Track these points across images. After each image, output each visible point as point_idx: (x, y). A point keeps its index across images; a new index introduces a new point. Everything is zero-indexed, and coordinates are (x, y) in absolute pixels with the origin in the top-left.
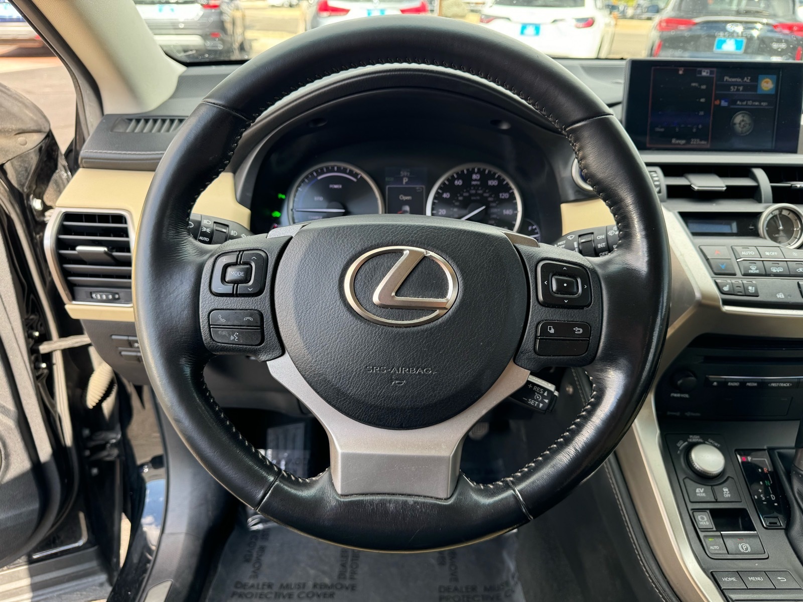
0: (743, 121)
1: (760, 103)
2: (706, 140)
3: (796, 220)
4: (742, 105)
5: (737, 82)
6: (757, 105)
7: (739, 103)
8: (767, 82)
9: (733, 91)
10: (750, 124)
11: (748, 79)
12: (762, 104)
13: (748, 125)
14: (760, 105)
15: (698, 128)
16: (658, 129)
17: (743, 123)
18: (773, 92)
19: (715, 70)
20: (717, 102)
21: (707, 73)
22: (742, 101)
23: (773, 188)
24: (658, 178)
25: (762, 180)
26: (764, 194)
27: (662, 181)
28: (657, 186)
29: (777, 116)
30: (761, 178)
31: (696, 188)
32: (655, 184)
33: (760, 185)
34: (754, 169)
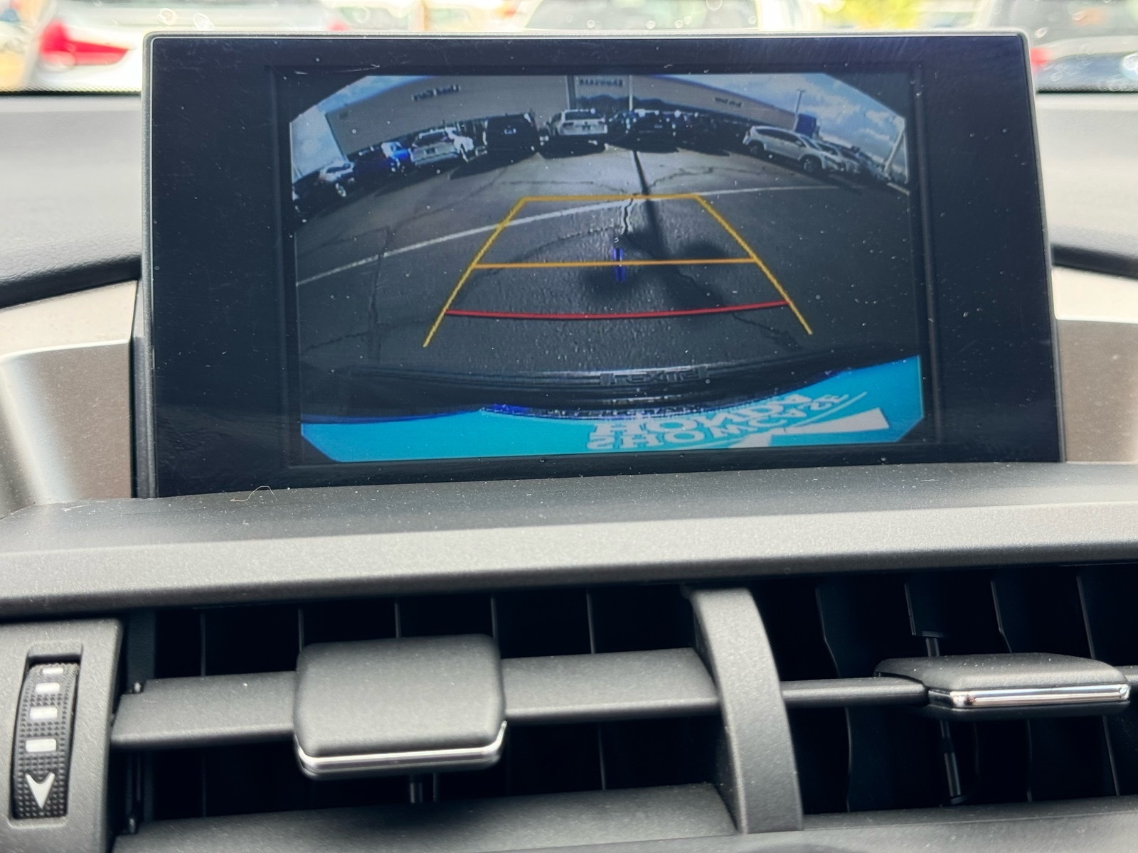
24: (62, 709)
25: (734, 669)
26: (742, 768)
27: (86, 723)
28: (40, 767)
29: (930, 287)
30: (732, 657)
31: (311, 763)
32: (31, 753)
33: (724, 705)
34: (706, 597)
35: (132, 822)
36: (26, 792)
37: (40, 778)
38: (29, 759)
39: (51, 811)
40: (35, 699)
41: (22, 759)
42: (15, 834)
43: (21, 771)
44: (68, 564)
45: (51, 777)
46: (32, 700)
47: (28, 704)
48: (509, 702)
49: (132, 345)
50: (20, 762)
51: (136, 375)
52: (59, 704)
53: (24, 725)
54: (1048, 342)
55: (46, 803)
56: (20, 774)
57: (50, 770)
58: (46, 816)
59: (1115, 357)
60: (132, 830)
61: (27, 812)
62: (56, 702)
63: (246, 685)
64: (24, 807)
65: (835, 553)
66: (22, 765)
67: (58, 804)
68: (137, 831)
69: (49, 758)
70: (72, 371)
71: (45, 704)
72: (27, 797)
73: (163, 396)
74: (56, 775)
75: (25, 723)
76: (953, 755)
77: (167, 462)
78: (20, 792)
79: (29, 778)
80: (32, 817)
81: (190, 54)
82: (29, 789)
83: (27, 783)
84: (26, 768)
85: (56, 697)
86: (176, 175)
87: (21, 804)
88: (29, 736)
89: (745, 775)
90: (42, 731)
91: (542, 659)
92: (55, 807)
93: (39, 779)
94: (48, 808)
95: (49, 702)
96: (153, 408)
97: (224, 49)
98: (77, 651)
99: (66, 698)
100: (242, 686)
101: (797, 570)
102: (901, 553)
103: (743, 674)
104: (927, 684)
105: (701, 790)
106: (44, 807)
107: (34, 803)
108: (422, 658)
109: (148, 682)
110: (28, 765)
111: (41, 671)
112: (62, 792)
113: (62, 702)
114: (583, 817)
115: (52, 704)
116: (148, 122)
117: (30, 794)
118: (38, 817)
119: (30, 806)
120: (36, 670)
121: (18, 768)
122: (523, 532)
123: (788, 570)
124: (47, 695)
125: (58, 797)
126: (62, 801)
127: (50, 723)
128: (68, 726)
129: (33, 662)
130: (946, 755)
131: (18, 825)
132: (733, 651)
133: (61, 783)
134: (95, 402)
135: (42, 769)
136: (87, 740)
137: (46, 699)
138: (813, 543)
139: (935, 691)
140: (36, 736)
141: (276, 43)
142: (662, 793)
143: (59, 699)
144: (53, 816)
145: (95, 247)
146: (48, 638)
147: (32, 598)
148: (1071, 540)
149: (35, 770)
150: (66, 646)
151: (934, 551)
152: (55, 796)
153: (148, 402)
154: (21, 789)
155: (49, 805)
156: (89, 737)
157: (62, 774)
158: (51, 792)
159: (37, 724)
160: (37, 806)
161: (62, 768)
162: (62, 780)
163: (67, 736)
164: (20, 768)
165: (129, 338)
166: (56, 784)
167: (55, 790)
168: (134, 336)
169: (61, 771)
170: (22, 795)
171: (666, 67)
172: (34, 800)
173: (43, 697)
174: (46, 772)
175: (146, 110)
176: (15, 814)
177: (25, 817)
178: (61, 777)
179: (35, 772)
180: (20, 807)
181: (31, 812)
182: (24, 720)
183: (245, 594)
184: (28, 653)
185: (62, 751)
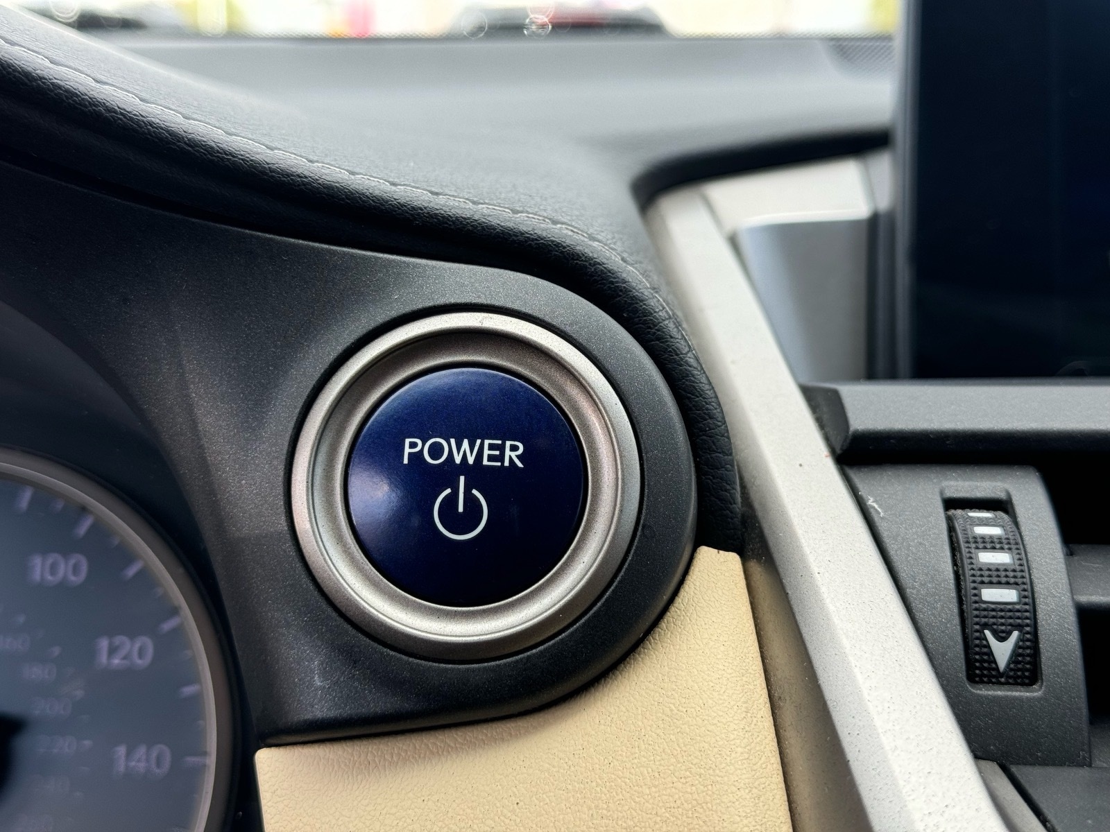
27: (1045, 575)
28: (997, 621)
32: (989, 603)
36: (985, 651)
37: (1004, 635)
38: (986, 610)
39: (1014, 678)
40: (979, 540)
41: (974, 609)
43: (976, 624)
45: (1015, 634)
46: (975, 542)
47: (972, 546)
49: (876, 220)
50: (973, 612)
53: (973, 569)
55: (1005, 669)
56: (975, 627)
57: (1013, 626)
58: (1005, 682)
61: (986, 676)
62: (1005, 546)
64: (982, 670)
66: (976, 616)
67: (1022, 671)
69: (1010, 610)
71: (994, 548)
72: (986, 658)
74: (1020, 633)
75: (974, 567)
78: (977, 649)
79: (987, 633)
80: (989, 682)
82: (988, 646)
83: (985, 640)
84: (981, 620)
85: (1002, 541)
87: (979, 665)
88: (983, 583)
90: (998, 578)
92: (1019, 674)
93: (1002, 638)
94: (1008, 673)
95: (997, 546)
98: (1003, 496)
99: (1015, 545)
106: (1005, 672)
107: (994, 666)
110: (985, 617)
112: (1029, 656)
113: (1012, 548)
115: (1002, 548)
117: (991, 654)
118: (999, 683)
119: (988, 670)
120: (958, 513)
121: (970, 619)
124: (990, 537)
125: (1024, 661)
126: (1028, 667)
127: (1006, 570)
128: (1026, 575)
131: (974, 688)
133: (1029, 643)
135: (1003, 624)
136: (1052, 595)
137: (992, 542)
140: (991, 583)
143: (1008, 543)
149: (994, 624)
152: (1018, 659)
154: (979, 646)
155: (1011, 669)
156: (1053, 591)
157: (1029, 633)
158: (1014, 654)
159: (989, 569)
161: (1028, 625)
162: (1030, 640)
163: (1027, 588)
164: (974, 620)
166: (1021, 644)
167: (1019, 651)
169: (1027, 629)
170: (980, 654)
172: (995, 662)
173: (988, 540)
174: (1010, 628)
176: (969, 677)
177: (982, 682)
178: (1028, 637)
179: (995, 627)
180: (978, 669)
181: (989, 676)
182: (972, 563)
184: (941, 493)
185: (1026, 604)
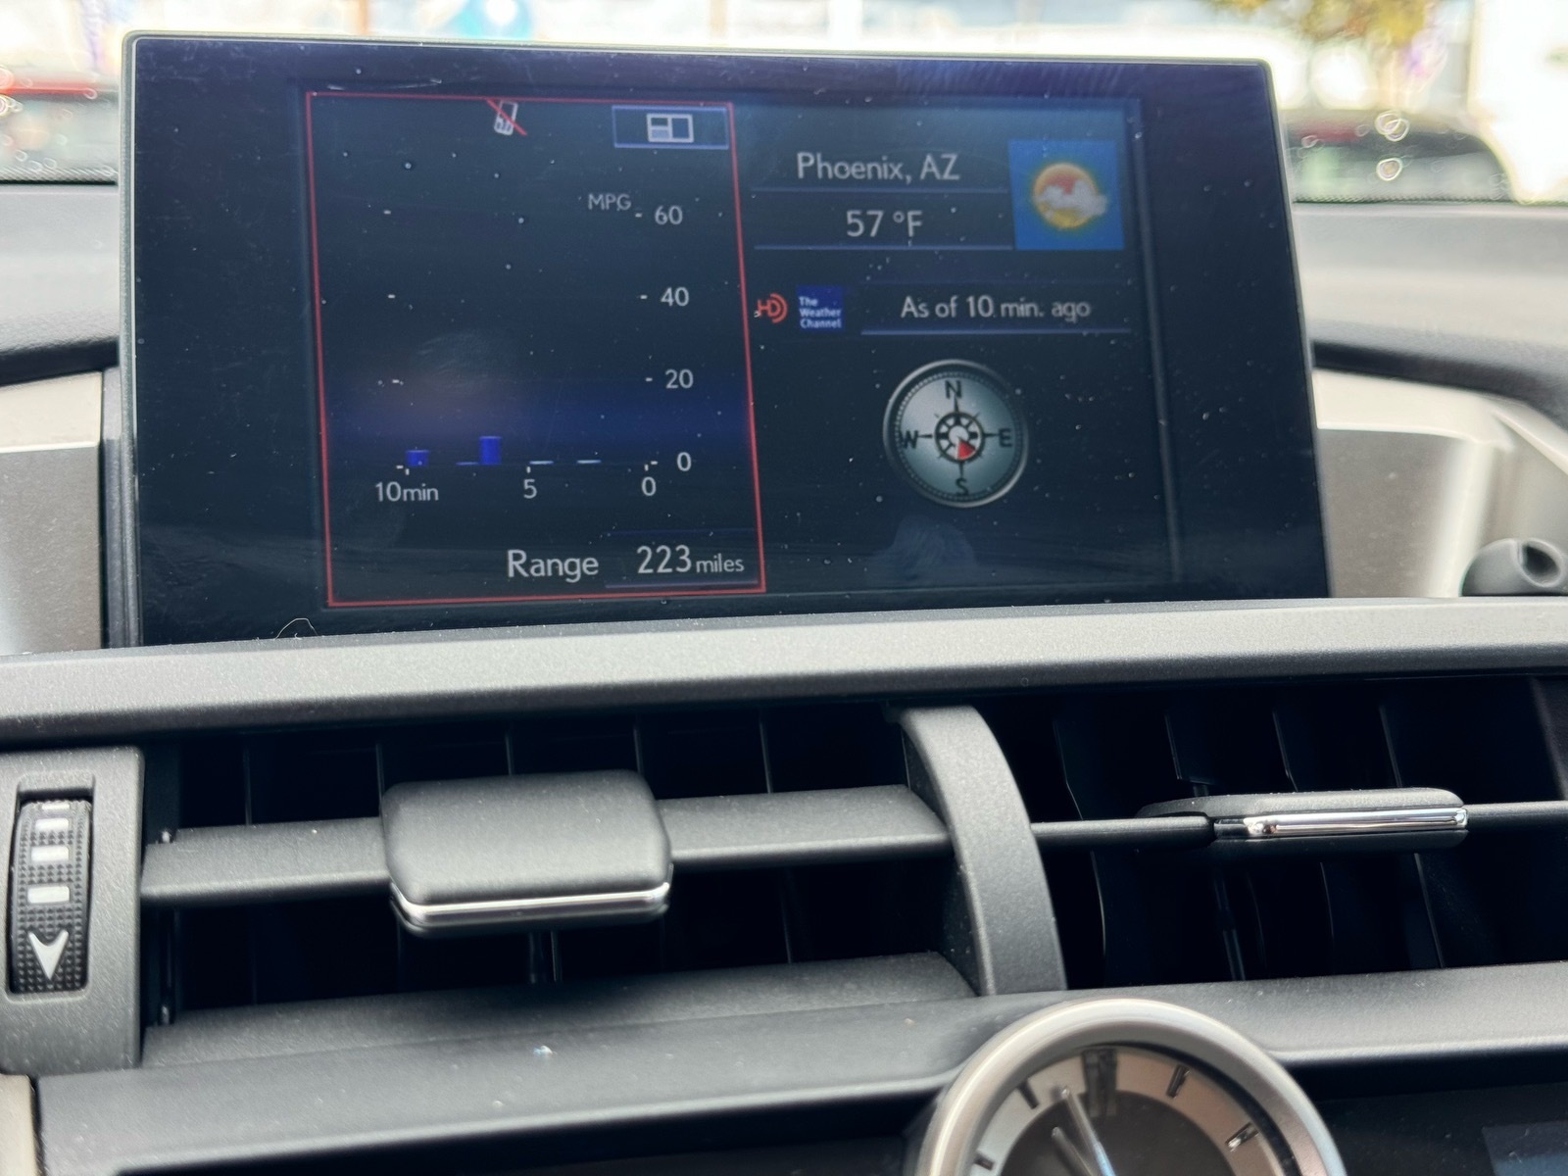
0: (957, 416)
1: (1047, 308)
2: (737, 543)
3: (1245, 1137)
4: (933, 321)
5: (876, 181)
6: (1030, 321)
7: (909, 306)
8: (1067, 184)
9: (865, 238)
10: (1002, 435)
11: (942, 165)
12: (1060, 309)
13: (992, 444)
14: (1050, 320)
15: (666, 473)
16: (390, 491)
17: (958, 434)
18: (1116, 242)
19: (726, 109)
20: (774, 308)
21: (680, 129)
22: (930, 295)
23: (1052, 853)
24: (75, 851)
25: (968, 795)
26: (985, 915)
27: (108, 868)
28: (48, 922)
29: (1159, 381)
30: (963, 782)
31: (417, 913)
32: (36, 904)
33: (956, 840)
34: (922, 716)
35: (165, 1010)
36: (29, 956)
37: (48, 937)
38: (32, 912)
39: (63, 983)
40: (38, 836)
41: (22, 912)
42: (17, 1012)
43: (22, 928)
44: (67, 677)
45: (64, 935)
46: (33, 838)
47: (28, 842)
48: (674, 843)
49: (102, 450)
50: (20, 917)
51: (107, 491)
52: (70, 843)
53: (23, 869)
54: (1309, 452)
55: (56, 971)
56: (20, 932)
57: (61, 927)
58: (56, 989)
59: (1392, 476)
60: (166, 1019)
61: (31, 984)
62: (66, 840)
63: (315, 831)
64: (26, 977)
65: (1085, 659)
66: (22, 920)
67: (72, 974)
68: (172, 1021)
69: (60, 910)
70: (20, 481)
71: (51, 843)
72: (30, 964)
73: (149, 513)
74: (70, 934)
75: (25, 866)
76: (1234, 932)
77: (155, 602)
78: (21, 956)
79: (33, 937)
80: (37, 990)
81: (186, 59)
82: (32, 952)
83: (30, 944)
84: (28, 924)
85: (66, 834)
86: (167, 218)
87: (22, 973)
88: (31, 883)
89: (988, 923)
90: (49, 876)
91: (708, 800)
92: (69, 978)
93: (47, 939)
94: (60, 979)
95: (57, 840)
96: (135, 529)
97: (233, 54)
98: (86, 784)
99: (80, 836)
100: (311, 833)
101: (1037, 681)
102: (1168, 661)
103: (979, 801)
104: (1211, 815)
105: (925, 959)
106: (54, 977)
107: (39, 972)
108: (552, 794)
109: (180, 831)
110: (31, 920)
111: (40, 807)
112: (79, 957)
113: (74, 841)
114: (776, 989)
115: (61, 843)
116: (128, 147)
117: (35, 959)
118: (45, 990)
119: (34, 977)
120: (30, 808)
121: (16, 924)
122: (679, 636)
123: (1025, 682)
124: (52, 832)
125: (73, 964)
126: (78, 969)
127: (60, 867)
128: (84, 870)
129: (25, 798)
130: (1225, 933)
131: (19, 1000)
132: (964, 774)
133: (78, 944)
134: (51, 525)
135: (50, 926)
136: (112, 890)
137: (52, 837)
138: (1055, 648)
139: (1223, 823)
140: (41, 882)
141: (302, 48)
142: (876, 963)
143: (70, 837)
144: (65, 988)
145: (44, 326)
146: (45, 768)
147: (20, 718)
148: (1378, 645)
149: (41, 926)
150: (70, 778)
151: (1209, 658)
152: (69, 962)
153: (129, 521)
154: (22, 952)
155: (60, 975)
156: (113, 885)
157: (79, 933)
158: (62, 956)
159: (41, 868)
160: (43, 976)
161: (79, 924)
162: (79, 941)
163: (84, 883)
164: (20, 924)
165: (98, 440)
166: (70, 945)
167: (68, 953)
168: (105, 438)
169: (78, 928)
170: (23, 961)
171: (817, 93)
172: (40, 968)
173: (48, 835)
174: (57, 929)
175: (126, 132)
176: (13, 987)
177: (27, 991)
178: (78, 936)
179: (41, 930)
180: (22, 977)
181: (35, 985)
182: (23, 862)
183: (312, 712)
184: (19, 787)
185: (78, 901)
